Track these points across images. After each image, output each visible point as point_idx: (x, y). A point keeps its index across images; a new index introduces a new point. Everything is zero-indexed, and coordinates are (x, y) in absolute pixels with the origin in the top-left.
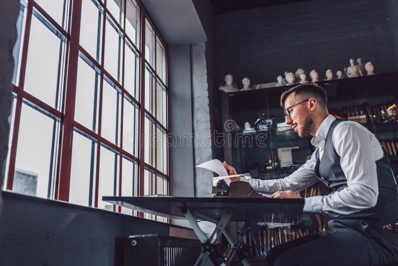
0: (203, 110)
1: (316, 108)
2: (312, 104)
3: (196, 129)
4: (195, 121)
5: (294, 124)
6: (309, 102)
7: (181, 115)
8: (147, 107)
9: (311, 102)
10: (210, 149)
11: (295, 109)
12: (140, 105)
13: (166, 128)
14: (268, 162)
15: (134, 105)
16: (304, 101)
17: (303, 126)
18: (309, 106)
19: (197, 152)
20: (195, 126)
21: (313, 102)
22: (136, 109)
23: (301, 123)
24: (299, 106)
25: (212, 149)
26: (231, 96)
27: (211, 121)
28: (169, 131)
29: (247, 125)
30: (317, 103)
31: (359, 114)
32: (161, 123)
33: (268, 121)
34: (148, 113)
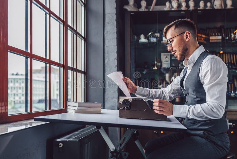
0: (111, 24)
1: (190, 39)
2: (187, 36)
3: (106, 38)
4: (106, 32)
5: (174, 51)
6: (185, 34)
7: (95, 27)
8: (70, 23)
9: (186, 34)
10: (116, 53)
11: (175, 40)
12: (64, 23)
13: (84, 36)
14: (154, 63)
15: (59, 22)
16: (181, 34)
17: (180, 53)
18: (185, 37)
19: (106, 55)
20: (106, 35)
21: (188, 34)
22: (61, 25)
23: (179, 51)
24: (178, 38)
25: (117, 53)
26: (132, 14)
27: (117, 33)
28: (86, 39)
29: (142, 36)
30: (191, 35)
31: (218, 35)
32: (80, 33)
33: (156, 34)
34: (70, 27)
